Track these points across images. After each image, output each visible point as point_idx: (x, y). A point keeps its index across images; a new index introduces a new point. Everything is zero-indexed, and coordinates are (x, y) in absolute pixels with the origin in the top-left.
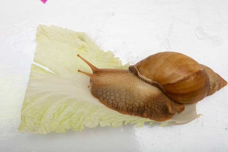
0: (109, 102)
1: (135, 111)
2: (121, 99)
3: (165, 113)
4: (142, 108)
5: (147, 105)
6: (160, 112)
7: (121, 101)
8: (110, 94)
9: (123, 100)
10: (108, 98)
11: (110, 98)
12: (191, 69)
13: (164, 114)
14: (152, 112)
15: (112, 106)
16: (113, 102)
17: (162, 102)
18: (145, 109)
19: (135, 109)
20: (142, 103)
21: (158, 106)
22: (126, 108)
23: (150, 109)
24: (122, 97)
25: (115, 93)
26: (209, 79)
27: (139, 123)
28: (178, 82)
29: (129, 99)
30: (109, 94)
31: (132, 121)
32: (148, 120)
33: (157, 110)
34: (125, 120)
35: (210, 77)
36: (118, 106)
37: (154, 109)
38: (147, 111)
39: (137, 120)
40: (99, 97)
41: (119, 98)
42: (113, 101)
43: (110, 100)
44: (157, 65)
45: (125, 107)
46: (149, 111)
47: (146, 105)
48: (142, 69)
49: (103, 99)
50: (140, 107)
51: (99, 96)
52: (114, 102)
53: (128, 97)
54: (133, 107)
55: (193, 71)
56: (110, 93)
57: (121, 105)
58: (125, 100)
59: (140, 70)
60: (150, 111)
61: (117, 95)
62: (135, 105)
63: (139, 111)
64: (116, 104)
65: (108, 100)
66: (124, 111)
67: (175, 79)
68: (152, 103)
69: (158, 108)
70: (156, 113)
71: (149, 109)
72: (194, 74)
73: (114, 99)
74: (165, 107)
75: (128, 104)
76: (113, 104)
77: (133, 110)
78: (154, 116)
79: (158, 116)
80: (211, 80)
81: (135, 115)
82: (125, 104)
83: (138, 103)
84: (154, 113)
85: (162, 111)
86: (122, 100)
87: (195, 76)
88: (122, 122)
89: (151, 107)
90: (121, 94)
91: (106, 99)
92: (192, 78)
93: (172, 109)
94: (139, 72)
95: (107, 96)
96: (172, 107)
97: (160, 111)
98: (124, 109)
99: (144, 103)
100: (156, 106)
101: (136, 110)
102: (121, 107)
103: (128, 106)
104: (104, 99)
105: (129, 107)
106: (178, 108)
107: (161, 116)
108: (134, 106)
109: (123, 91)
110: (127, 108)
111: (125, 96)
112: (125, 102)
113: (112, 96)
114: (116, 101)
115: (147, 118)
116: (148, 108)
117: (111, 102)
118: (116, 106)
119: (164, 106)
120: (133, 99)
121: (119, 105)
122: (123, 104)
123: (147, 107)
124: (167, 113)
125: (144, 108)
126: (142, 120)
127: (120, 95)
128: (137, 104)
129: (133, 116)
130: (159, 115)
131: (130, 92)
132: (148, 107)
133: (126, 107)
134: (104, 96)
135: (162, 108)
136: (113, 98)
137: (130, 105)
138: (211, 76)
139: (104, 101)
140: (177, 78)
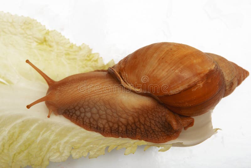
0: (85, 122)
1: (122, 131)
2: (100, 115)
3: (166, 131)
4: (133, 126)
5: (139, 121)
6: (159, 130)
7: (100, 118)
8: (85, 111)
9: (104, 116)
10: (83, 115)
11: (85, 116)
12: (198, 72)
13: (165, 133)
14: (148, 130)
15: (91, 127)
16: (90, 121)
17: (161, 116)
18: (137, 127)
19: (122, 128)
20: (131, 118)
21: (155, 122)
22: (108, 128)
23: (144, 125)
24: (101, 112)
25: (91, 108)
26: (224, 78)
27: (129, 148)
28: (180, 93)
29: (111, 115)
30: (83, 110)
31: (119, 145)
32: (143, 142)
33: (155, 127)
34: (108, 145)
35: (224, 74)
36: (98, 126)
37: (149, 125)
38: (140, 130)
39: (126, 143)
40: (72, 116)
41: (97, 115)
42: (90, 119)
43: (86, 118)
44: (148, 69)
45: (107, 126)
46: (142, 130)
47: (137, 120)
48: (127, 75)
49: (77, 118)
50: (128, 124)
51: (71, 114)
52: (92, 120)
53: (109, 111)
54: (119, 126)
55: (201, 74)
56: (85, 109)
57: (102, 124)
58: (106, 116)
59: (124, 76)
60: (145, 129)
61: (94, 110)
62: (121, 122)
63: (128, 130)
64: (95, 123)
65: (83, 119)
66: (106, 132)
67: (175, 89)
68: (145, 118)
69: (156, 125)
70: (153, 131)
71: (142, 127)
72: (202, 79)
73: (92, 117)
74: (166, 123)
75: (111, 122)
76: (90, 123)
77: (119, 130)
78: (150, 136)
79: (156, 135)
80: (226, 78)
81: (122, 137)
82: (106, 121)
83: (126, 119)
84: (151, 132)
85: (161, 129)
86: (102, 117)
87: (204, 81)
88: (105, 148)
89: (145, 123)
90: (98, 108)
91: (80, 118)
92: (200, 84)
93: (177, 125)
94: (122, 80)
95: (81, 113)
96: (177, 121)
97: (160, 128)
98: (106, 129)
99: (133, 118)
100: (153, 122)
101: (124, 130)
102: (101, 126)
103: (111, 124)
104: (79, 118)
105: (112, 127)
106: (185, 123)
107: (160, 135)
108: (120, 124)
109: (100, 105)
110: (111, 128)
111: (105, 111)
112: (107, 119)
113: (87, 112)
114: (94, 120)
115: (141, 140)
116: (140, 126)
117: (87, 121)
118: (96, 127)
119: (164, 121)
120: (117, 115)
121: (99, 124)
122: (104, 122)
123: (138, 123)
124: (170, 131)
125: (135, 125)
126: (134, 143)
127: (98, 111)
128: (123, 120)
129: (120, 138)
130: (158, 134)
131: (110, 106)
132: (140, 123)
133: (109, 126)
134: (78, 113)
135: (162, 125)
136: (89, 115)
137: (114, 123)
138: (227, 72)
139: (79, 121)
140: (178, 87)
